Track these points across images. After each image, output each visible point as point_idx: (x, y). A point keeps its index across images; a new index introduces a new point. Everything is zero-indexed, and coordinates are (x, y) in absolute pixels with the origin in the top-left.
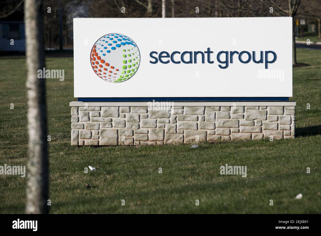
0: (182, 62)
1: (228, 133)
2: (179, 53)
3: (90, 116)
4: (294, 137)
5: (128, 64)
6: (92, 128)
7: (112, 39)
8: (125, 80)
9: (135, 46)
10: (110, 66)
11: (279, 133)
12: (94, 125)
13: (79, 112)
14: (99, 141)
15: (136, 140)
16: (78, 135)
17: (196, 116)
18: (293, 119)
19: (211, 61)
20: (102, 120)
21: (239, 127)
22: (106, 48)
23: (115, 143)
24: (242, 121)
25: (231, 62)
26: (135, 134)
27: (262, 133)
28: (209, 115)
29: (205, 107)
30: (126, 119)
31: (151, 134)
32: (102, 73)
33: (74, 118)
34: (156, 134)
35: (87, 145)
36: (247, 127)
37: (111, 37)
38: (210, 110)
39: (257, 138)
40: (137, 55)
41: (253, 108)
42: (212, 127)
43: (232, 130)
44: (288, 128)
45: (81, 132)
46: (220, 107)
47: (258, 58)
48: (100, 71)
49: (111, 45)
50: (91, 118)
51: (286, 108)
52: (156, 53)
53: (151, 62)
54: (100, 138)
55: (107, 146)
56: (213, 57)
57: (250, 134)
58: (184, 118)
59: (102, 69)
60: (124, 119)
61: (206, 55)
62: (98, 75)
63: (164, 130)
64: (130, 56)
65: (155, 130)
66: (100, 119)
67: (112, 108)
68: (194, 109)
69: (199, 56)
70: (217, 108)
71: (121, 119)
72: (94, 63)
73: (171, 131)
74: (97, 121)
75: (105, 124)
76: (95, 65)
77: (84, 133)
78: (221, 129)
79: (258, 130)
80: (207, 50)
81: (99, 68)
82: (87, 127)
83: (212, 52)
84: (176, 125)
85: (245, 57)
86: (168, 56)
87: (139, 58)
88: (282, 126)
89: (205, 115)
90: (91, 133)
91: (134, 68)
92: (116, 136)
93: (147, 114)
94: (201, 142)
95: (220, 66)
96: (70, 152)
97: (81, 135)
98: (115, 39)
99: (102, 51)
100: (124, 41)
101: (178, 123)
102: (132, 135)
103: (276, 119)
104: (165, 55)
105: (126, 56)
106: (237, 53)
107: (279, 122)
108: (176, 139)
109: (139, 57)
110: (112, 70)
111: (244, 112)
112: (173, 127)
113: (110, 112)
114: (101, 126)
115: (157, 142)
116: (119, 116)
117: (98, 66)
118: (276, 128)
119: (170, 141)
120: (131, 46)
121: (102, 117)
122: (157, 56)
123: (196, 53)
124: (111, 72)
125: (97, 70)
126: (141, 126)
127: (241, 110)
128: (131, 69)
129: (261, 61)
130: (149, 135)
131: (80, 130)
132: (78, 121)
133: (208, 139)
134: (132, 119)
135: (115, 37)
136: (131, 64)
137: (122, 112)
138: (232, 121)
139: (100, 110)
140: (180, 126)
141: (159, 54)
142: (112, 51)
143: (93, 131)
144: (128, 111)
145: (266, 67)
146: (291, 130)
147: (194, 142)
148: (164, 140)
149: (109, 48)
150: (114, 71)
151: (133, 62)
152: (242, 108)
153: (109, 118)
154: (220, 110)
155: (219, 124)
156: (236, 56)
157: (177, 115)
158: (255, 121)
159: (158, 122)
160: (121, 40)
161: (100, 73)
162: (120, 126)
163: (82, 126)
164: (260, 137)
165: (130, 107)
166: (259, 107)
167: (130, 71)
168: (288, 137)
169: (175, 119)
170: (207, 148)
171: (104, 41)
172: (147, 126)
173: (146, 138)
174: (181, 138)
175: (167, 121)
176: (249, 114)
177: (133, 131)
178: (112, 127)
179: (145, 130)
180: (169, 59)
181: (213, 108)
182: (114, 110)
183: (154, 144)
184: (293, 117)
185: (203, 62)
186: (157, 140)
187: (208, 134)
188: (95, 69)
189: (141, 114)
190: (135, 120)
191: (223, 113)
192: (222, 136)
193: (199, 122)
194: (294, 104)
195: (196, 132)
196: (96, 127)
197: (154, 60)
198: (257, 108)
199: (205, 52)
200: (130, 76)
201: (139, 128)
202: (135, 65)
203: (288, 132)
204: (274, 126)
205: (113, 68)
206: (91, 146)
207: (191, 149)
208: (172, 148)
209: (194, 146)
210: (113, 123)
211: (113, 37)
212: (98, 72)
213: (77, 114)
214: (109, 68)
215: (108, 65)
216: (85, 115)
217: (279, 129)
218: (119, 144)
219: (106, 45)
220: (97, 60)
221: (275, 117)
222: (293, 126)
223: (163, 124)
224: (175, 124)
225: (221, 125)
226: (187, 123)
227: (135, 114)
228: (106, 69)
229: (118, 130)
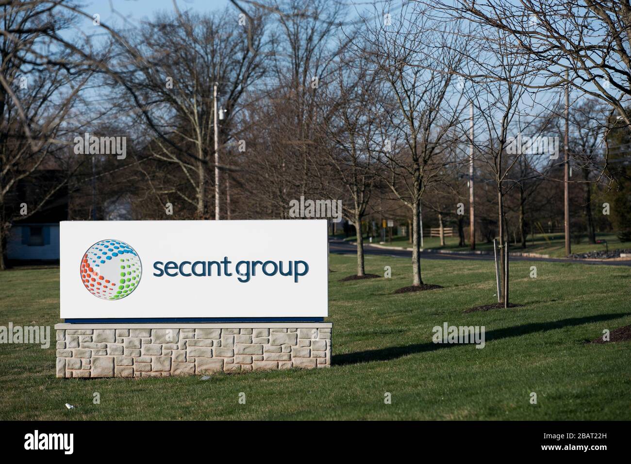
0: (192, 274)
1: (249, 361)
2: (189, 263)
3: (80, 341)
4: (329, 366)
5: (127, 277)
6: (82, 356)
7: (108, 247)
8: (123, 297)
9: (136, 254)
10: (105, 279)
11: (311, 361)
12: (84, 353)
13: (67, 336)
14: (90, 372)
15: (137, 371)
16: (65, 364)
17: (210, 341)
18: (329, 344)
19: (229, 273)
20: (95, 347)
21: (263, 354)
22: (100, 257)
23: (111, 374)
24: (267, 347)
25: (253, 274)
26: (135, 363)
27: (291, 362)
28: (227, 339)
29: (221, 329)
30: (124, 345)
31: (155, 363)
32: (94, 288)
33: (60, 344)
34: (162, 363)
35: (76, 376)
36: (273, 354)
37: (106, 244)
38: (227, 333)
39: (284, 367)
40: (138, 266)
41: (280, 330)
42: (230, 354)
43: (254, 357)
44: (323, 355)
45: (69, 361)
46: (240, 329)
47: (286, 270)
48: (93, 285)
49: (106, 253)
50: (80, 344)
51: (320, 331)
52: (162, 263)
53: (155, 274)
54: (92, 368)
55: (102, 378)
56: (231, 268)
57: (276, 362)
58: (195, 343)
59: (95, 283)
60: (122, 345)
61: (222, 266)
62: (89, 290)
63: (171, 358)
64: (130, 267)
65: (160, 358)
66: (92, 344)
67: (108, 332)
68: (208, 332)
69: (214, 267)
70: (237, 331)
71: (118, 345)
72: (85, 277)
73: (180, 359)
74: (88, 347)
75: (98, 351)
76: (87, 278)
77: (72, 362)
78: (241, 357)
79: (286, 357)
80: (223, 260)
81: (91, 282)
82: (76, 355)
83: (230, 262)
84: (186, 352)
85: (270, 268)
86: (176, 267)
87: (140, 270)
88: (315, 352)
89: (222, 339)
90: (81, 362)
91: (134, 281)
92: (112, 365)
93: (150, 338)
94: (215, 373)
95: (240, 279)
96: (53, 385)
97: (69, 365)
98: (112, 247)
99: (94, 262)
100: (122, 249)
101: (188, 350)
102: (131, 364)
103: (308, 343)
104: (172, 265)
105: (124, 268)
106: (261, 263)
107: (311, 348)
108: (185, 369)
109: (140, 268)
110: (107, 284)
111: (269, 336)
112: (182, 354)
113: (104, 337)
114: (93, 353)
115: (162, 373)
116: (115, 341)
117: (90, 279)
118: (308, 355)
119: (178, 372)
120: (130, 255)
121: (95, 342)
122: (162, 267)
123: (210, 264)
124: (106, 287)
125: (89, 284)
126: (142, 354)
127: (265, 333)
128: (130, 283)
129: (290, 273)
130: (152, 364)
131: (67, 359)
132: (65, 348)
133: (224, 369)
134: (131, 345)
135: (111, 244)
136: (131, 277)
137: (120, 336)
138: (254, 346)
139: (93, 333)
140: (190, 352)
141: (165, 264)
142: (107, 261)
143: (84, 361)
144: (127, 334)
145: (296, 281)
146: (326, 357)
147: (207, 373)
148: (170, 370)
149: (104, 257)
150: (110, 285)
151: (133, 275)
152: (267, 330)
153: (103, 343)
154: (240, 333)
155: (239, 350)
156: (259, 267)
157: (187, 340)
158: (283, 346)
159: (163, 348)
160: (118, 248)
161: (92, 288)
162: (117, 353)
163: (70, 354)
164: (288, 365)
165: (129, 329)
166: (287, 329)
167: (129, 286)
168: (323, 366)
169: (185, 344)
170: (221, 380)
171: (97, 248)
172: (151, 352)
173: (149, 368)
174: (191, 368)
175: (175, 347)
176: (275, 338)
177: (133, 359)
178: (107, 354)
179: (147, 358)
180: (178, 270)
181: (231, 331)
182: (109, 334)
183: (159, 375)
184: (328, 341)
185: (219, 274)
186: (162, 371)
187: (225, 362)
188: (86, 283)
189: (142, 339)
190: (135, 346)
191: (244, 336)
192: (242, 366)
193: (213, 348)
194: (330, 325)
195: (210, 360)
196: (87, 355)
197: (159, 272)
198: (285, 330)
199: (222, 262)
200: (129, 292)
201: (140, 356)
202: (135, 278)
203: (323, 360)
204: (305, 352)
205: (109, 282)
206: (80, 378)
207: (201, 381)
208: (177, 380)
209: (204, 378)
210: (108, 349)
211: (108, 244)
212: (90, 287)
213: (64, 339)
214: (103, 282)
215: (102, 278)
216: (74, 340)
217: (312, 356)
218: (115, 375)
219: (100, 254)
220: (88, 272)
221: (307, 341)
222: (328, 352)
223: (170, 351)
224: (185, 350)
225: (241, 352)
226: (199, 349)
227: (135, 339)
228: (100, 284)
229: (114, 358)
